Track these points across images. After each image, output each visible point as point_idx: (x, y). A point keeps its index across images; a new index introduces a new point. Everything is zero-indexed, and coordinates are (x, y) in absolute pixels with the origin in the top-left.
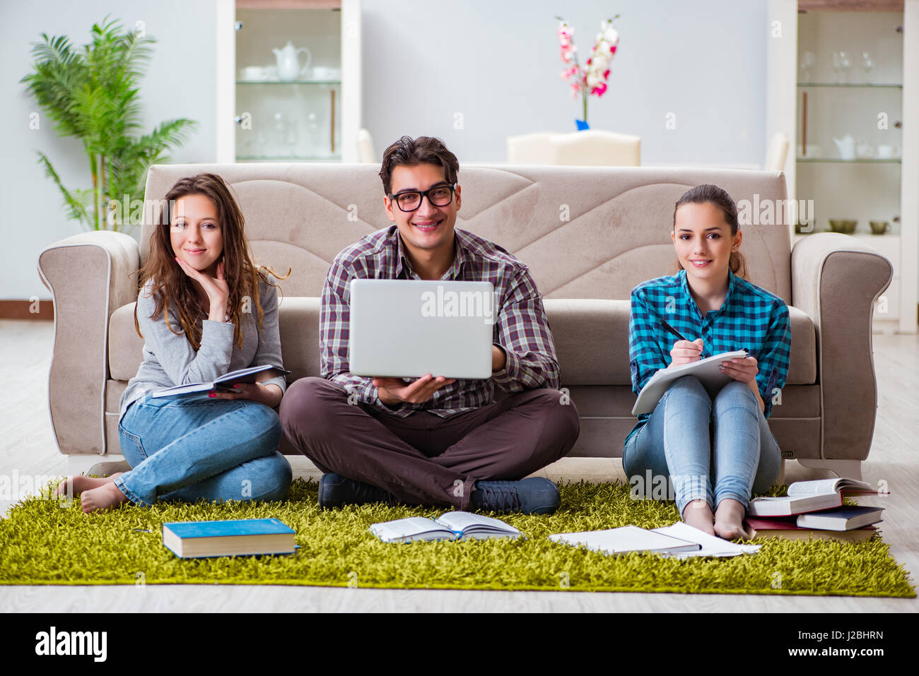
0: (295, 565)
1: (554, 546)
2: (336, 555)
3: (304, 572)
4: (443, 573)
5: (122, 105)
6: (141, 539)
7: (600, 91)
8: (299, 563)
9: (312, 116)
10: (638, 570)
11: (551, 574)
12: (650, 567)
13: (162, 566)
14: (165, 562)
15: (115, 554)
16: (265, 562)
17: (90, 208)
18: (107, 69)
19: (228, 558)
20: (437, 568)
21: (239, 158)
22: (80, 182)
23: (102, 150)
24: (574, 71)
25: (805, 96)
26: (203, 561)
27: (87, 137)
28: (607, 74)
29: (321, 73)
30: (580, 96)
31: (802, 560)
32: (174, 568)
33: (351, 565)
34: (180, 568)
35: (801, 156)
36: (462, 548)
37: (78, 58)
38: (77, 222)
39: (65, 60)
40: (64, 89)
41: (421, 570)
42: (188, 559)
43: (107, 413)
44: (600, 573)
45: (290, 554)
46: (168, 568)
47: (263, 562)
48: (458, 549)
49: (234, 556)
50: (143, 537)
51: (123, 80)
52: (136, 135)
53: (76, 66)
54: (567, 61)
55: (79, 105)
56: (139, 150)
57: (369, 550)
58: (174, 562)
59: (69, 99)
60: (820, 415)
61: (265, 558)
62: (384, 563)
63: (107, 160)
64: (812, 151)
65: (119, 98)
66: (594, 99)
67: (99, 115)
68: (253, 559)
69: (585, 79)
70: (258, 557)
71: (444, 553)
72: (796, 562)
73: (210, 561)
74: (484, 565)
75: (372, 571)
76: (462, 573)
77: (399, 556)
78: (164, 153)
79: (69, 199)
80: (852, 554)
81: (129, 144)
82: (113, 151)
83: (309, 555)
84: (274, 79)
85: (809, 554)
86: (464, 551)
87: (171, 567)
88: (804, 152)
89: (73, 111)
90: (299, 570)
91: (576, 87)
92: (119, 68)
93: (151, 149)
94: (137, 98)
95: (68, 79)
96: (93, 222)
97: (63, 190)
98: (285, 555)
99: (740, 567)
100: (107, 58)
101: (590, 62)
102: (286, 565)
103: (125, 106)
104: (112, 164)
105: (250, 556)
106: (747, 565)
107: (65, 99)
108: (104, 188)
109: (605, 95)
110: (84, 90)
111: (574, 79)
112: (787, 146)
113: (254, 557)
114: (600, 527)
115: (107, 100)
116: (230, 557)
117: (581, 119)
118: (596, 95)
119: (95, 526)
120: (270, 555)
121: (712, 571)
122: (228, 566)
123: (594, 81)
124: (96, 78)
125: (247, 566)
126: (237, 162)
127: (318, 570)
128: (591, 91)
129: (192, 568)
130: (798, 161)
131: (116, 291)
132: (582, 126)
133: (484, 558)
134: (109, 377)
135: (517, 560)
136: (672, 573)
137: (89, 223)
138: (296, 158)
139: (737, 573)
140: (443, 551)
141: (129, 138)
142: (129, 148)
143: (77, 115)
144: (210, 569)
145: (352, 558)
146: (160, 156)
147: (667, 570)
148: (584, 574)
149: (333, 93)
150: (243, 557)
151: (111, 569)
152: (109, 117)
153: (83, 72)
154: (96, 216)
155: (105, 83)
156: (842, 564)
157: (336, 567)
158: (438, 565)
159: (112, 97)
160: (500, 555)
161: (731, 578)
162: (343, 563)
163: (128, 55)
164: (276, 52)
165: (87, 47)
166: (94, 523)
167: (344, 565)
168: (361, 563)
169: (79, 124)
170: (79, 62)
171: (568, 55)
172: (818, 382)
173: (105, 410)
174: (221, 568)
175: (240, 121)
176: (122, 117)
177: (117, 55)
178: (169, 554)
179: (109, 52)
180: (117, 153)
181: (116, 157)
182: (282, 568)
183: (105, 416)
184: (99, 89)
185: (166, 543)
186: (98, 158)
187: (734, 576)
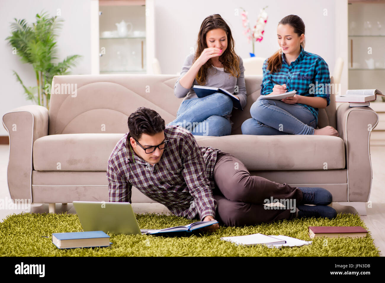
0: (109, 252)
1: (225, 242)
2: (128, 247)
3: (113, 254)
4: (175, 254)
5: (50, 49)
6: (43, 241)
7: (260, 40)
8: (111, 250)
9: (134, 53)
10: (261, 252)
11: (222, 254)
12: (266, 251)
13: (51, 252)
14: (52, 251)
15: (31, 247)
16: (96, 250)
17: (36, 95)
18: (43, 34)
19: (80, 249)
20: (172, 252)
21: (101, 72)
22: (31, 83)
23: (41, 69)
24: (248, 31)
25: (352, 41)
26: (69, 250)
27: (34, 64)
28: (263, 32)
29: (137, 34)
30: (251, 42)
31: (334, 246)
32: (56, 253)
33: (134, 251)
34: (59, 253)
35: (351, 68)
36: (184, 243)
37: (30, 29)
38: (30, 101)
39: (24, 30)
40: (24, 43)
41: (165, 253)
42: (62, 249)
43: (33, 185)
44: (243, 254)
45: (107, 246)
46: (54, 253)
47: (95, 250)
48: (182, 244)
49: (83, 248)
50: (45, 240)
51: (50, 38)
52: (56, 62)
53: (29, 32)
54: (245, 27)
55: (30, 50)
56: (58, 69)
57: (143, 244)
58: (56, 250)
59: (26, 47)
60: (347, 182)
61: (96, 249)
62: (149, 250)
63: (43, 73)
64: (355, 66)
65: (48, 46)
66: (257, 43)
67: (39, 54)
68: (91, 249)
69: (253, 35)
70: (93, 248)
71: (176, 245)
72: (331, 247)
73: (72, 250)
74: (193, 250)
75: (143, 254)
76: (182, 254)
77: (156, 247)
78: (68, 70)
79: (26, 91)
80: (356, 243)
81: (53, 66)
82: (46, 70)
83: (116, 247)
84: (116, 36)
85: (337, 244)
86: (185, 244)
87: (55, 253)
88: (352, 66)
89: (28, 52)
90: (111, 253)
91: (250, 38)
92: (48, 33)
93: (62, 68)
94: (56, 46)
95: (26, 38)
97: (24, 87)
98: (105, 247)
99: (306, 250)
100: (43, 28)
101: (255, 27)
102: (105, 251)
103: (51, 50)
104: (46, 75)
105: (90, 248)
106: (309, 249)
107: (24, 47)
108: (42, 86)
109: (262, 41)
110: (33, 43)
111: (249, 34)
112: (343, 64)
113: (91, 248)
114: (247, 233)
115: (43, 47)
116: (81, 248)
117: (252, 52)
118: (258, 42)
119: (25, 235)
120: (98, 247)
121: (293, 252)
122: (80, 252)
123: (258, 35)
124: (38, 38)
125: (88, 252)
126: (100, 74)
127: (119, 253)
128: (256, 40)
129: (64, 253)
130: (349, 70)
131: (37, 132)
132: (252, 55)
133: (193, 247)
134: (33, 169)
135: (207, 248)
136: (275, 253)
137: (36, 102)
138: (126, 71)
139: (304, 253)
140: (175, 244)
141: (53, 64)
142: (53, 68)
143: (30, 54)
144: (72, 253)
145: (135, 248)
146: (67, 71)
147: (273, 252)
148: (236, 254)
149: (142, 43)
150: (86, 248)
151: (29, 254)
152: (44, 54)
153: (32, 35)
154: (39, 98)
155: (42, 40)
156: (351, 248)
157: (127, 252)
158: (172, 251)
159: (45, 46)
160: (200, 246)
161: (301, 254)
162: (130, 250)
163: (52, 27)
164: (117, 25)
165: (34, 24)
166: (24, 234)
167: (130, 251)
168: (138, 251)
169: (30, 58)
170: (31, 31)
171: (246, 24)
172: (346, 168)
173: (32, 184)
174: (76, 253)
175: (102, 55)
176: (50, 54)
177: (48, 27)
178: (55, 247)
179: (44, 26)
180: (48, 70)
181: (47, 72)
182: (103, 253)
183: (32, 186)
184: (39, 42)
185: (54, 242)
186: (40, 73)
187: (303, 254)
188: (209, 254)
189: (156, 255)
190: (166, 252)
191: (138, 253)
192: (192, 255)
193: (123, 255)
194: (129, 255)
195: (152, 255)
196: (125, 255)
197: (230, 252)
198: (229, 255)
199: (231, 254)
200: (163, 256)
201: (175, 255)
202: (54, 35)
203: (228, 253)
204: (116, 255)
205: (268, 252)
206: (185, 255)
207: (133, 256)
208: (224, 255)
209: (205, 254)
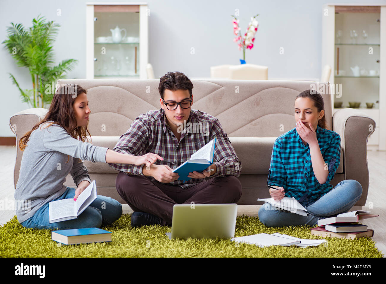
1: (232, 243)
2: (138, 247)
3: (124, 255)
5: (46, 53)
7: (250, 47)
9: (127, 58)
10: (268, 254)
11: (230, 255)
13: (63, 252)
14: (65, 251)
15: (43, 247)
17: (32, 98)
18: (39, 38)
21: (96, 76)
22: (27, 86)
23: (37, 72)
24: (239, 39)
25: (338, 49)
27: (30, 67)
28: (253, 40)
29: (131, 40)
30: (242, 49)
31: (338, 249)
33: (144, 252)
34: (71, 253)
35: (337, 75)
37: (26, 33)
38: (26, 103)
39: (21, 34)
40: (21, 46)
41: (174, 254)
44: (251, 255)
51: (46, 43)
52: (51, 66)
53: (26, 37)
54: (236, 34)
55: (27, 53)
56: (53, 72)
58: (68, 250)
59: (23, 51)
63: (39, 77)
64: (341, 73)
65: (44, 50)
66: (248, 51)
67: (36, 58)
69: (244, 42)
72: (336, 250)
74: (202, 251)
76: (192, 255)
77: (165, 248)
78: (64, 74)
79: (23, 93)
80: (359, 247)
81: (48, 70)
82: (41, 73)
84: (111, 42)
85: (341, 247)
87: (67, 253)
88: (338, 73)
89: (25, 56)
91: (240, 45)
92: (44, 37)
93: (58, 72)
94: (52, 50)
95: (22, 42)
96: (33, 103)
97: (20, 89)
99: (311, 252)
100: (39, 33)
101: (246, 35)
103: (47, 54)
104: (41, 78)
106: (314, 251)
107: (21, 51)
108: (38, 89)
109: (253, 49)
110: (29, 47)
111: (239, 42)
112: (331, 71)
115: (39, 51)
117: (242, 59)
118: (249, 49)
121: (299, 254)
122: (92, 252)
123: (248, 43)
124: (34, 42)
126: (95, 78)
127: (131, 254)
128: (247, 47)
129: (76, 253)
130: (335, 77)
132: (243, 62)
135: (216, 249)
136: (282, 255)
138: (120, 76)
139: (310, 255)
141: (49, 67)
142: (49, 72)
143: (26, 57)
144: (84, 253)
146: (62, 75)
147: (280, 254)
149: (136, 48)
152: (40, 58)
153: (29, 39)
154: (34, 101)
155: (38, 44)
156: (355, 251)
157: (138, 252)
158: (182, 252)
159: (41, 50)
160: (208, 247)
163: (48, 32)
164: (112, 30)
165: (31, 28)
167: (141, 252)
169: (27, 61)
170: (27, 35)
171: (237, 32)
172: (344, 172)
174: (88, 254)
175: (96, 60)
176: (46, 58)
177: (44, 32)
179: (40, 30)
181: (43, 75)
182: (115, 253)
184: (36, 46)
186: (35, 76)
188: (218, 256)
189: (166, 256)
190: (176, 253)
191: (148, 253)
192: (201, 256)
193: (135, 255)
194: (140, 256)
195: (162, 256)
196: (136, 256)
197: (239, 254)
198: (237, 256)
199: (239, 255)
200: (173, 257)
201: (185, 256)
202: (50, 40)
203: (236, 255)
204: (128, 255)
205: (274, 254)
206: (194, 256)
207: (144, 257)
208: (233, 256)
209: (214, 255)
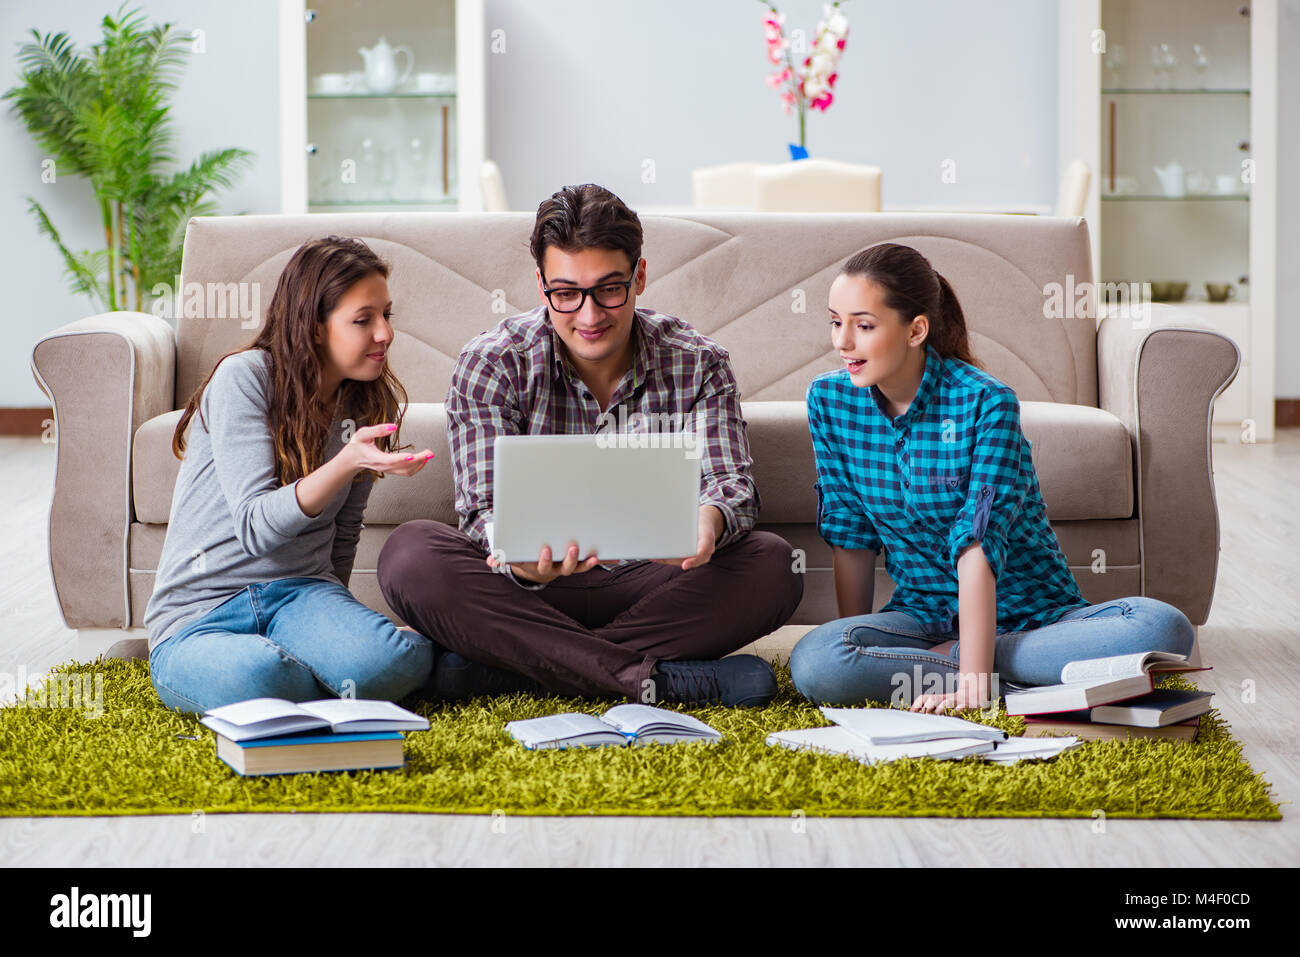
0: (405, 785)
1: (770, 753)
2: (462, 768)
4: (614, 793)
5: (147, 129)
6: (186, 749)
7: (823, 103)
8: (409, 781)
9: (416, 143)
10: (889, 785)
11: (765, 793)
12: (906, 781)
13: (216, 787)
14: (221, 782)
15: (149, 772)
16: (363, 780)
17: (102, 277)
18: (125, 79)
19: (309, 775)
20: (605, 785)
21: (314, 205)
22: (88, 240)
23: (119, 194)
24: (785, 76)
25: (1113, 107)
26: (274, 780)
27: (97, 176)
28: (832, 79)
29: (427, 82)
30: (795, 110)
31: (1119, 768)
32: (233, 791)
33: (483, 783)
34: (241, 790)
35: (1108, 192)
36: (640, 757)
37: (83, 63)
38: (85, 297)
39: (65, 67)
40: (64, 108)
41: (582, 789)
42: (253, 778)
43: (131, 570)
44: (835, 791)
45: (397, 768)
46: (225, 791)
47: (359, 780)
48: (634, 758)
49: (318, 772)
50: (188, 747)
51: (149, 98)
52: (167, 173)
53: (80, 76)
54: (776, 62)
55: (85, 131)
56: (172, 193)
57: (508, 761)
58: (233, 781)
59: (72, 123)
60: (1140, 562)
61: (362, 775)
62: (530, 779)
63: (126, 208)
64: (1123, 185)
65: (142, 119)
66: (814, 114)
67: (114, 145)
68: (345, 776)
69: (802, 87)
70: (352, 773)
71: (614, 764)
72: (1112, 771)
73: (283, 779)
74: (672, 780)
75: (513, 791)
76: (640, 793)
77: (551, 770)
78: (207, 197)
79: (72, 264)
80: (1190, 759)
81: (157, 185)
82: (134, 195)
83: (423, 769)
84: (361, 90)
85: (1130, 760)
86: (643, 761)
87: (229, 789)
88: (1112, 186)
89: (77, 139)
90: (410, 791)
91: (790, 98)
92: (141, 77)
93: (188, 191)
94: (168, 119)
95: (70, 94)
96: (107, 296)
97: (64, 251)
98: (390, 770)
99: (1033, 780)
100: (124, 63)
101: (808, 62)
102: (392, 784)
103: (151, 132)
104: (134, 213)
105: (340, 773)
106: (1042, 776)
107: (66, 122)
108: (122, 248)
109: (830, 109)
110: (92, 110)
111: (786, 87)
112: (1088, 179)
113: (346, 773)
115: (125, 124)
116: (313, 774)
117: (797, 143)
118: (817, 110)
119: (120, 731)
120: (368, 770)
121: (993, 786)
122: (309, 787)
123: (814, 89)
124: (109, 92)
125: (336, 787)
126: (310, 212)
128: (811, 104)
129: (258, 789)
130: (1104, 199)
131: (143, 398)
132: (799, 153)
134: (134, 519)
136: (937, 789)
137: (103, 299)
138: (392, 202)
139: (1029, 788)
140: (613, 761)
141: (157, 177)
142: (157, 191)
143: (83, 145)
144: (285, 790)
145: (484, 773)
146: (201, 201)
147: (930, 785)
148: (812, 792)
149: (445, 111)
150: (330, 773)
151: (145, 793)
152: (129, 147)
153: (91, 83)
154: (111, 287)
155: (122, 100)
156: (1176, 773)
158: (607, 781)
159: (132, 119)
160: (693, 767)
161: (1021, 795)
162: (472, 780)
163: (155, 58)
164: (365, 52)
165: (96, 48)
166: (119, 727)
167: (473, 784)
168: (497, 781)
169: (85, 157)
170: (84, 70)
171: (778, 53)
172: (1135, 515)
173: (129, 566)
174: (299, 790)
175: (314, 151)
176: (147, 147)
177: (139, 59)
178: (226, 770)
179: (127, 55)
180: (140, 198)
181: (139, 204)
182: (386, 789)
183: (129, 574)
184: (114, 107)
185: (220, 755)
186: (114, 205)
187: (1024, 793)
189: (554, 796)
191: (496, 788)
194: (470, 797)
195: (543, 796)
202: (161, 85)
205: (911, 786)
208: (774, 796)
